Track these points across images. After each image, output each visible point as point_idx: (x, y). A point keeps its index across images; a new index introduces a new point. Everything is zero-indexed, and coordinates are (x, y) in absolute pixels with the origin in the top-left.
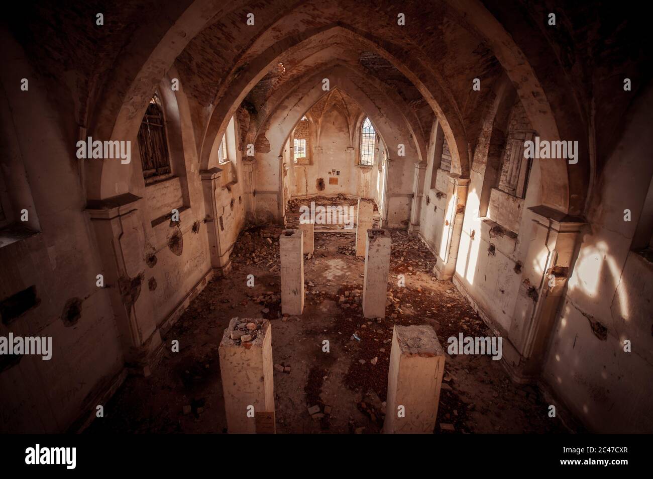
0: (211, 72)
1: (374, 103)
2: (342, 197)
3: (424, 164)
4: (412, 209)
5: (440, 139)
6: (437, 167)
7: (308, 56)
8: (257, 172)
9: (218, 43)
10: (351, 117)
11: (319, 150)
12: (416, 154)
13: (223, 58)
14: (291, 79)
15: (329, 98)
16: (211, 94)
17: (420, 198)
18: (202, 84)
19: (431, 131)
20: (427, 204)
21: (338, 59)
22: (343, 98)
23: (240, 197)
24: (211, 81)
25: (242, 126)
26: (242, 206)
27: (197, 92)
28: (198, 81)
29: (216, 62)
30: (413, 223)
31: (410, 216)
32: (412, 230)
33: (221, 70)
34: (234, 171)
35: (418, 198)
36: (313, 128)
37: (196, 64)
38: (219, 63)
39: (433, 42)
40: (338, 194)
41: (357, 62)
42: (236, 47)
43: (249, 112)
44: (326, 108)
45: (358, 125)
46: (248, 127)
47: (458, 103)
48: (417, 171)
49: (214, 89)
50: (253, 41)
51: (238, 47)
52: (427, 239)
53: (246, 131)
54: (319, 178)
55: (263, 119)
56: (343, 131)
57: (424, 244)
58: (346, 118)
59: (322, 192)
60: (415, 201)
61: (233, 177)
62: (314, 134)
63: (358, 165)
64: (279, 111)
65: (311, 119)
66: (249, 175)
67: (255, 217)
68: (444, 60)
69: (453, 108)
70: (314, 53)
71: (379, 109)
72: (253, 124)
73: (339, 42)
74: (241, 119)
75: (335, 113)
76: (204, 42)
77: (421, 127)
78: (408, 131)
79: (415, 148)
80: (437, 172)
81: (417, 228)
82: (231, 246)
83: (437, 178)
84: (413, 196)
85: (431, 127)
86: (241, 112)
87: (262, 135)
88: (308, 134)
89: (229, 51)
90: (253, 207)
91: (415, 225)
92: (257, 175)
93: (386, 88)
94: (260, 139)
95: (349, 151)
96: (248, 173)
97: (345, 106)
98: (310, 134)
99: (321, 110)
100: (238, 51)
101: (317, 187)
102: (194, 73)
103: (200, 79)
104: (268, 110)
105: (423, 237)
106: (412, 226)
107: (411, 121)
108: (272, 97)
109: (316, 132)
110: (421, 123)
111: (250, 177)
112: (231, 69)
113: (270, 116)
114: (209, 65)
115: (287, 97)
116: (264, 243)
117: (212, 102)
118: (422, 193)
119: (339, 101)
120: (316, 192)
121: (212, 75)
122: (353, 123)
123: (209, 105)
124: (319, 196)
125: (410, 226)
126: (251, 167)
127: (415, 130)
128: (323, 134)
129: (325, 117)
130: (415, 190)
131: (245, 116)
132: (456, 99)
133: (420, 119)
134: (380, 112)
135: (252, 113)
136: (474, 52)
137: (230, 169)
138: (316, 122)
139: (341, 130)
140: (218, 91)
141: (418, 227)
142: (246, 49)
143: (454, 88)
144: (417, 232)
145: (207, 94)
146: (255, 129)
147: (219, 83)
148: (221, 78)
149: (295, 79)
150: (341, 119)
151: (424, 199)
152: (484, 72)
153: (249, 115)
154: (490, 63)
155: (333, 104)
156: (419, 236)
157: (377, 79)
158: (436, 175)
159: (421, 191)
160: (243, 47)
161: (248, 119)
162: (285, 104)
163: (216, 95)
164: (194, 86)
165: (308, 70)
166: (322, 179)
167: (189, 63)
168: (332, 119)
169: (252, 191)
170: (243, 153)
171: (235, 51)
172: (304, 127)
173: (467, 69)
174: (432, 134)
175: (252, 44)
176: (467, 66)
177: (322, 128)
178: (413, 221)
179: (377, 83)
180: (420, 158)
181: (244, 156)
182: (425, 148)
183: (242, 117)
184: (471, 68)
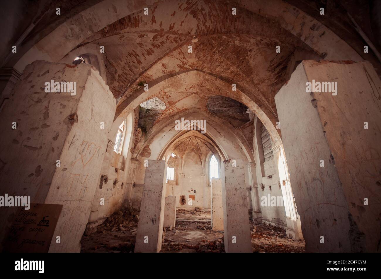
0: (125, 79)
1: (216, 130)
2: (198, 210)
3: (253, 163)
4: (252, 200)
5: (260, 144)
6: (263, 161)
7: (179, 100)
8: (139, 170)
9: (133, 65)
10: (203, 155)
11: (182, 175)
12: (246, 159)
13: (133, 73)
14: (169, 116)
15: (190, 143)
16: (122, 92)
17: (256, 189)
18: (119, 86)
19: (253, 143)
20: (263, 190)
21: (195, 108)
22: (198, 143)
23: (123, 184)
24: (124, 85)
25: (136, 138)
26: (122, 191)
27: (114, 90)
28: (116, 84)
29: (130, 75)
30: (255, 211)
31: (251, 206)
32: (256, 217)
33: (131, 79)
34: (124, 163)
35: (255, 189)
36: (180, 161)
37: (118, 75)
38: (131, 75)
39: (244, 67)
40: (196, 208)
41: (205, 107)
42: (142, 68)
43: (142, 131)
44: (188, 151)
45: (207, 160)
46: (139, 139)
47: (266, 99)
48: (249, 169)
49: (124, 89)
50: (151, 66)
51: (143, 68)
52: (271, 219)
53: (138, 142)
54: (182, 195)
55: (150, 136)
56: (198, 164)
57: (270, 225)
58: (200, 156)
59: (184, 206)
60: (253, 192)
61: (121, 167)
62: (180, 165)
63: (209, 186)
64: (160, 134)
65: (178, 156)
66: (134, 170)
67: (131, 206)
68: (252, 76)
69: (264, 104)
70: (183, 99)
71: (220, 133)
72: (143, 138)
73: (195, 92)
74: (136, 134)
75: (193, 153)
76: (125, 64)
77: (246, 141)
78: (239, 145)
79: (245, 155)
80: (263, 165)
81: (260, 215)
82: (103, 218)
83: (265, 169)
84: (250, 189)
85: (252, 140)
86: (137, 131)
87: (148, 146)
88: (176, 165)
89: (138, 70)
90: (132, 196)
91: (258, 212)
92: (139, 172)
93: (222, 121)
94: (146, 149)
95: (202, 177)
96: (133, 169)
97: (199, 148)
98: (178, 166)
99: (185, 151)
100: (143, 69)
101: (180, 202)
102: (116, 80)
103: (118, 83)
104: (154, 130)
105: (266, 220)
106: (255, 213)
107: (240, 138)
108: (157, 125)
109: (181, 164)
110: (246, 137)
111: (134, 171)
112: (136, 79)
113: (154, 136)
114: (125, 76)
115: (166, 126)
116: (132, 219)
117: (121, 96)
118: (257, 185)
119: (195, 146)
120: (179, 206)
121: (126, 82)
122: (204, 159)
123: (119, 98)
124: (181, 209)
125: (254, 214)
126: (136, 165)
127: (243, 143)
128: (185, 165)
129: (187, 156)
130: (250, 183)
131: (139, 133)
132: (264, 96)
133: (245, 135)
134: (220, 135)
135: (144, 132)
136: (267, 71)
137: (121, 160)
138: (182, 158)
139: (196, 163)
140: (126, 90)
141: (260, 213)
142: (147, 69)
143: (262, 90)
144: (261, 218)
145: (120, 92)
146: (143, 141)
147: (128, 86)
148: (130, 83)
149: (171, 116)
150: (196, 157)
151: (260, 188)
152: (275, 81)
153: (141, 132)
154: (277, 75)
155: (192, 148)
156: (263, 221)
157: (217, 117)
158: (263, 167)
159: (255, 183)
160: (146, 68)
161: (140, 135)
162: (164, 129)
163: (125, 93)
164: (114, 87)
165: (178, 112)
166: (184, 196)
167: (114, 74)
168: (191, 157)
169: (133, 182)
170: (133, 156)
171: (141, 70)
172: (174, 161)
173: (266, 80)
174: (254, 144)
175: (151, 67)
176: (266, 78)
177: (185, 162)
178: (255, 209)
179: (217, 119)
180: (250, 160)
181: (133, 157)
182: (252, 154)
183: (137, 133)
184: (268, 79)
